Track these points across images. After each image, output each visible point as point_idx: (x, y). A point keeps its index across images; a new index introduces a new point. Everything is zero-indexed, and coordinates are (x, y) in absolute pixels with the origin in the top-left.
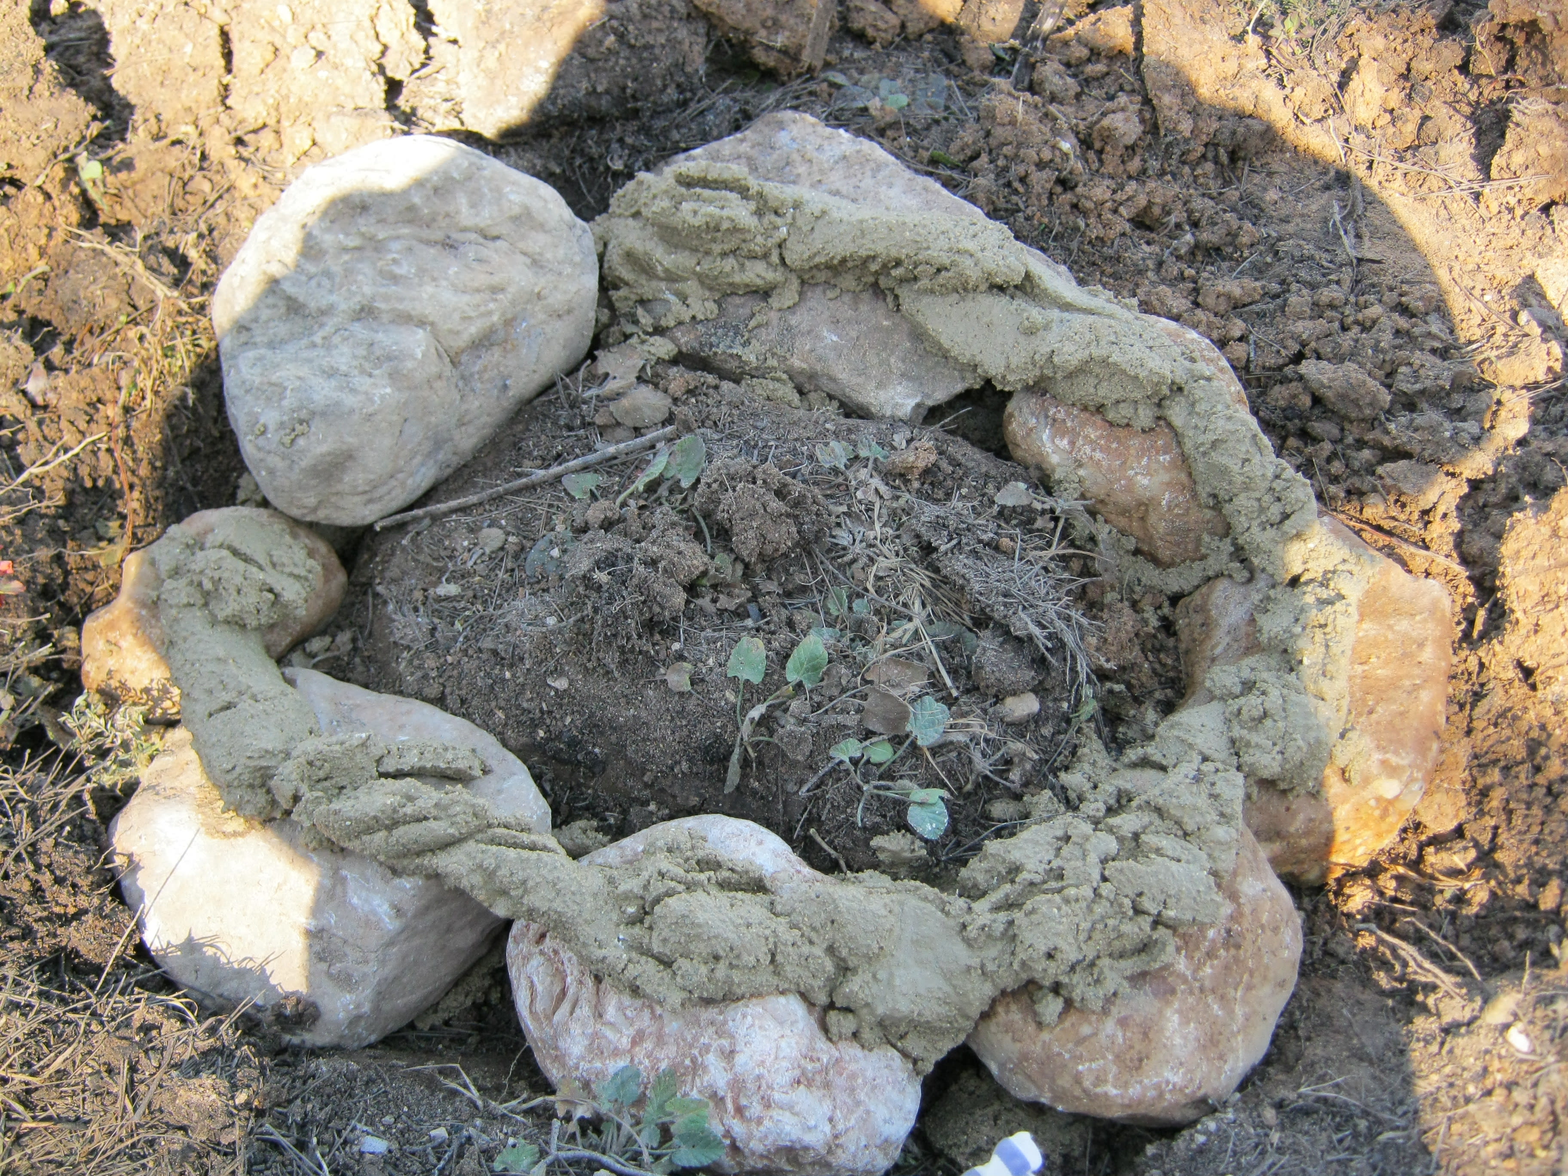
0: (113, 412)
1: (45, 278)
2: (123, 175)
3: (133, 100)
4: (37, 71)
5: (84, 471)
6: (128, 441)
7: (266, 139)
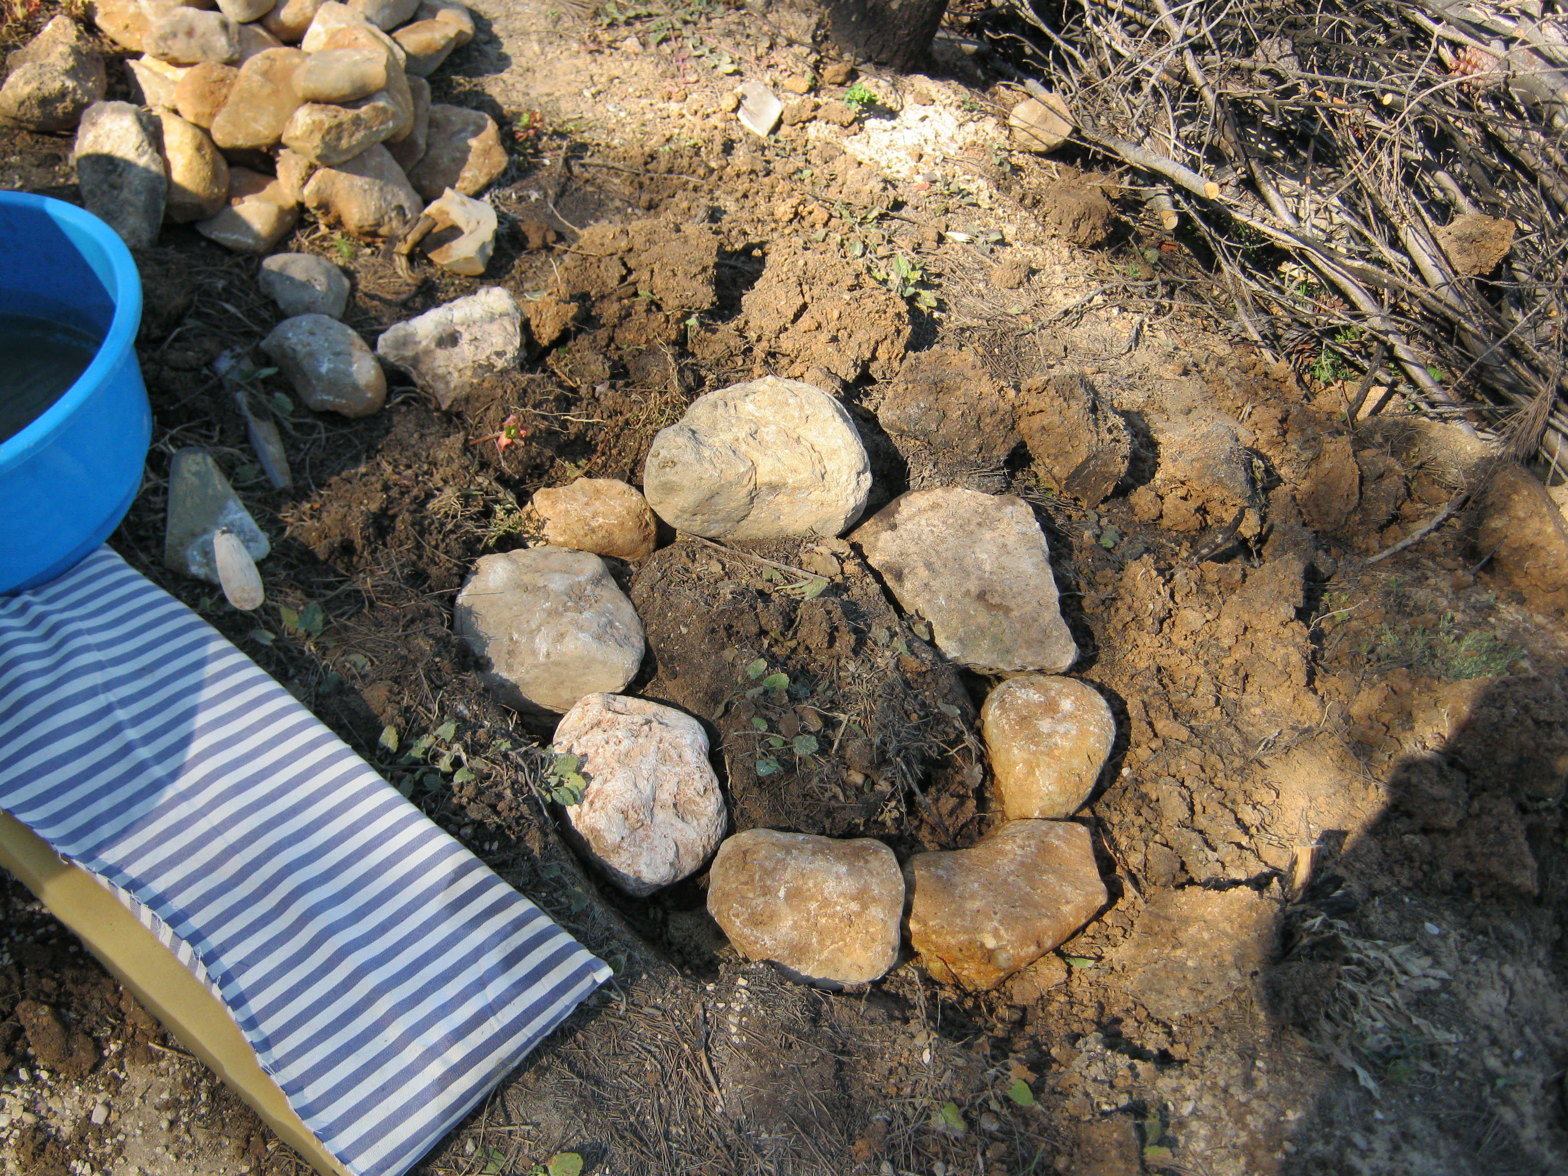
0: (621, 419)
1: (640, 352)
2: (708, 334)
3: (744, 309)
4: (704, 269)
5: (590, 433)
6: (618, 437)
7: (784, 361)
